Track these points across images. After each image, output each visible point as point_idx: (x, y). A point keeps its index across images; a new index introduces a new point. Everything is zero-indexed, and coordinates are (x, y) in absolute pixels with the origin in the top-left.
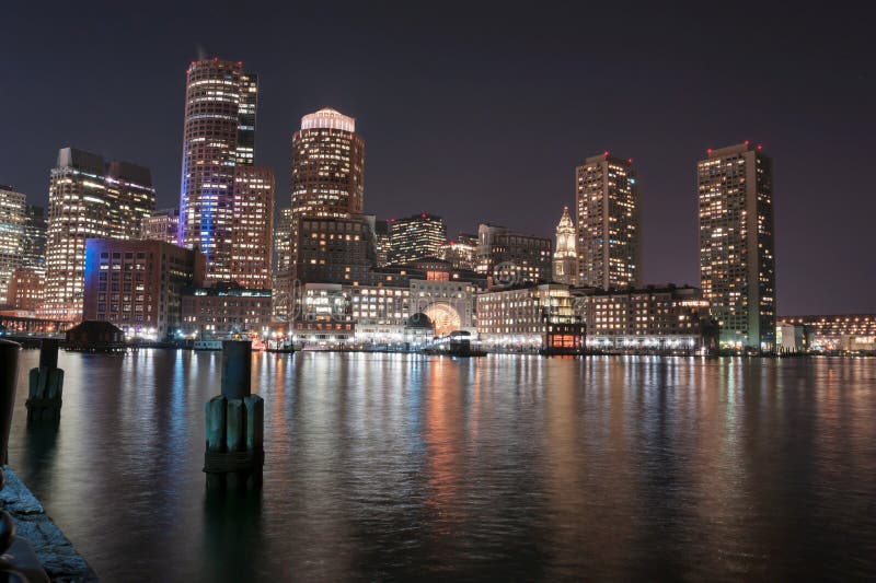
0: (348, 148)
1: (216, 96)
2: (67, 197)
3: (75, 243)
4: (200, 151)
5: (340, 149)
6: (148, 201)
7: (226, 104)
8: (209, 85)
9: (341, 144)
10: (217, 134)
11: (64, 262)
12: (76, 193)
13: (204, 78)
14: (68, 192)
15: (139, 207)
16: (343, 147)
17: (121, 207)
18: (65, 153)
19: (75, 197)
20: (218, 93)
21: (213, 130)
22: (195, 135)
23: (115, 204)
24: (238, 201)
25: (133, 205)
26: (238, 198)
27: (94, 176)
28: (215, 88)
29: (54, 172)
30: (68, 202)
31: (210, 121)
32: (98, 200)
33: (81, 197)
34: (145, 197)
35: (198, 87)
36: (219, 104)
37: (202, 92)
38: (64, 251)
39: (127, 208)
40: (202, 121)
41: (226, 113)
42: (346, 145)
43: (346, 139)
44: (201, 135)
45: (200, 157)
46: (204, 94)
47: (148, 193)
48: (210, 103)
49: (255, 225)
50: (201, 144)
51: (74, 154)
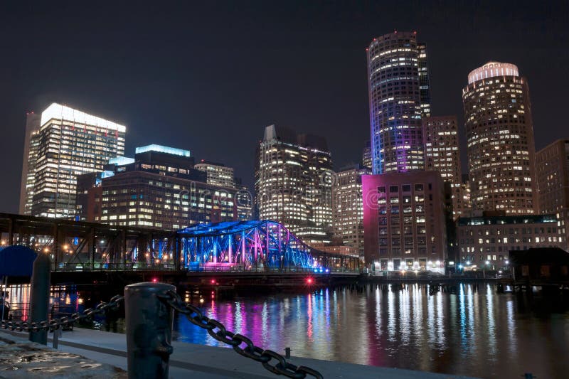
0: (521, 92)
1: (399, 62)
2: (274, 162)
3: (283, 198)
4: (390, 109)
5: (515, 93)
6: (327, 162)
7: (409, 68)
8: (392, 53)
9: (515, 88)
10: (404, 93)
11: (275, 213)
12: (281, 158)
13: (387, 49)
14: (275, 159)
15: (323, 167)
16: (517, 91)
17: (311, 168)
18: (270, 130)
19: (280, 162)
20: (401, 59)
21: (400, 90)
22: (385, 97)
23: (306, 165)
24: (429, 147)
25: (319, 166)
26: (429, 145)
27: (291, 145)
28: (398, 55)
29: (262, 145)
30: (275, 167)
31: (396, 83)
32: (296, 163)
33: (284, 162)
34: (326, 159)
35: (383, 57)
36: (402, 68)
37: (386, 60)
38: (275, 205)
39: (314, 168)
40: (390, 84)
41: (409, 74)
42: (519, 89)
43: (519, 84)
44: (390, 95)
45: (391, 115)
46: (388, 62)
47: (327, 156)
48: (395, 69)
49: (446, 167)
50: (391, 103)
51: (277, 130)
